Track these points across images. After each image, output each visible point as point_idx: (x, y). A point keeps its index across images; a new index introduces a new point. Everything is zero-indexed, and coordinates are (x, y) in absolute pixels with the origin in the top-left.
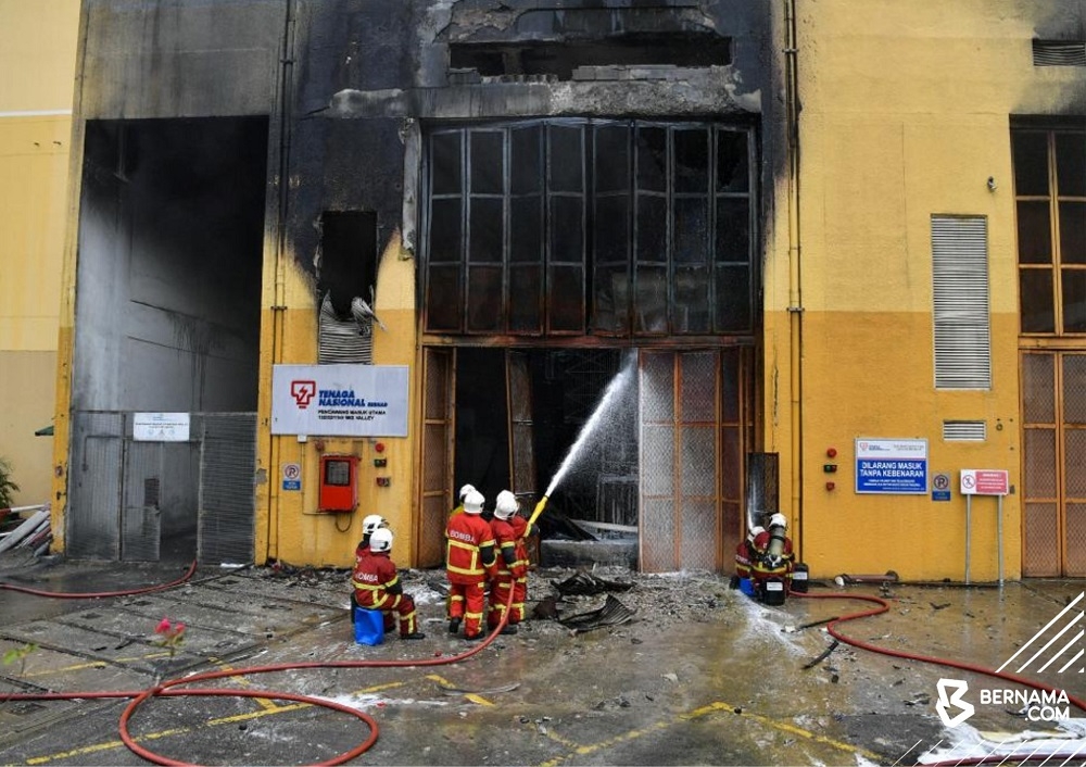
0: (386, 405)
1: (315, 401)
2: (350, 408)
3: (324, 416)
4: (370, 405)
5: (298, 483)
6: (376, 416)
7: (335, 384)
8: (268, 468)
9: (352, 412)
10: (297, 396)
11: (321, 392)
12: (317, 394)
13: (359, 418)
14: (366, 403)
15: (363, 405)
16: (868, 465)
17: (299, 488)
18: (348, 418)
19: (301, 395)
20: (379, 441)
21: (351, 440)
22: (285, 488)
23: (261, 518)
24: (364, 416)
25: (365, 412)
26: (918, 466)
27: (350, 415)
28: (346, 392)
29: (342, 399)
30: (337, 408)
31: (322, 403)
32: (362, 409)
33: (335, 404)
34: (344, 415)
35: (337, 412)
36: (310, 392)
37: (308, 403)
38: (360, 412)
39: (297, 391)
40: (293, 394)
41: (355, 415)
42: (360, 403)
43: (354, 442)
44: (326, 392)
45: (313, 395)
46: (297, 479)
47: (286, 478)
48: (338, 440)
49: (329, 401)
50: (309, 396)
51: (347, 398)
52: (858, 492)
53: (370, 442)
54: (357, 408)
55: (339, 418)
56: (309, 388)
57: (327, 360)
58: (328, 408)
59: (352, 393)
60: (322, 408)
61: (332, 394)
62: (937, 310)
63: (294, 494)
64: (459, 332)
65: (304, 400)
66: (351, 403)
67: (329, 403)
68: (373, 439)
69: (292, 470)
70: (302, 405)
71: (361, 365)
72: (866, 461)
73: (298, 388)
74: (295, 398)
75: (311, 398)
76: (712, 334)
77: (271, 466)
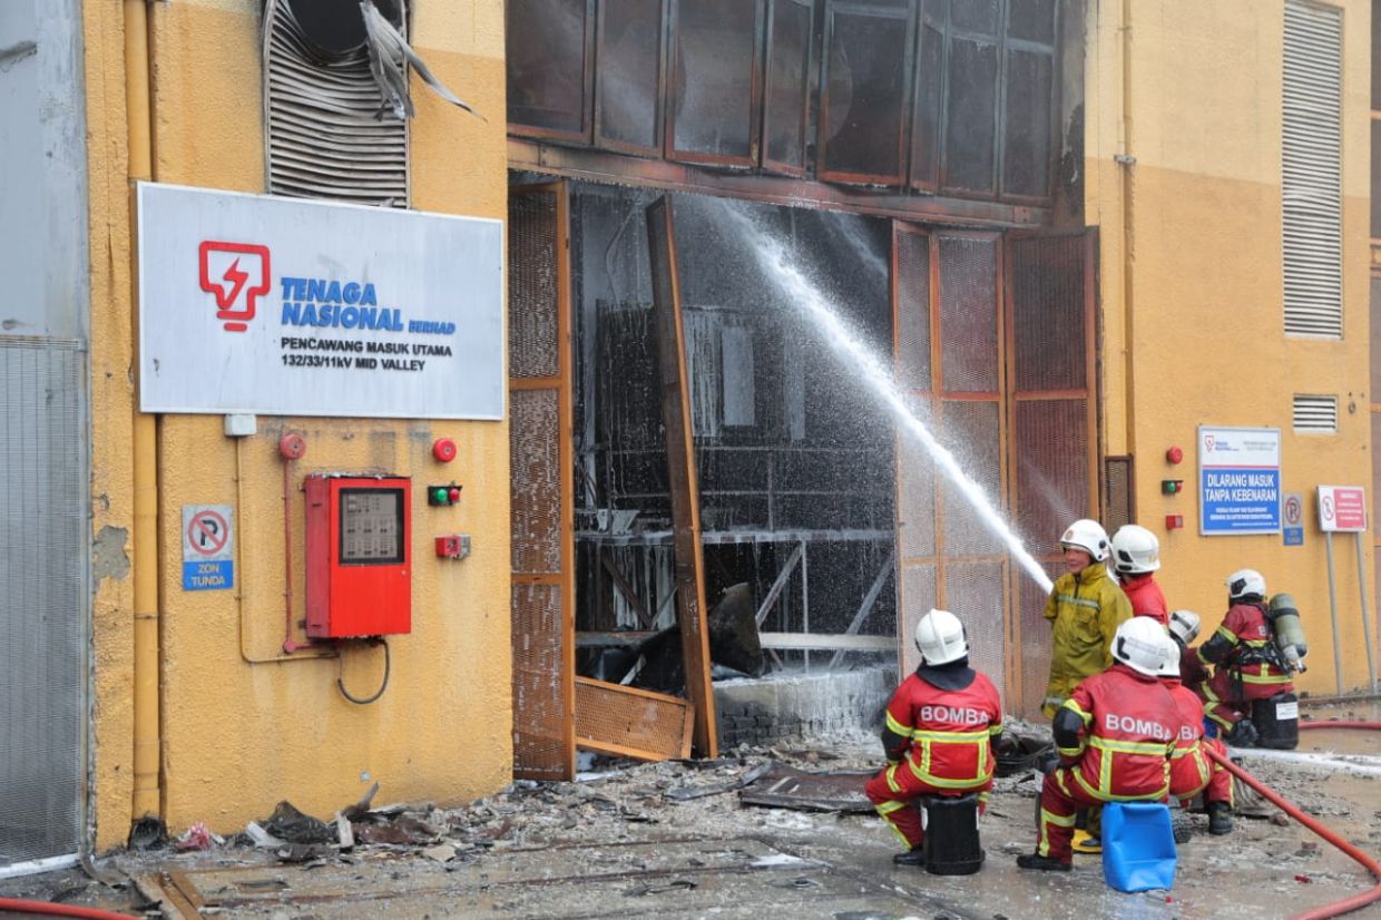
0: (448, 329)
1: (270, 307)
2: (366, 335)
3: (299, 354)
4: (415, 327)
5: (226, 569)
6: (430, 360)
7: (324, 260)
8: (127, 523)
9: (371, 348)
10: (218, 290)
11: (286, 282)
12: (276, 288)
13: (389, 365)
14: (405, 320)
15: (398, 327)
16: (1213, 479)
17: (229, 584)
18: (361, 364)
19: (229, 287)
20: (439, 434)
21: (367, 428)
22: (188, 586)
23: (115, 692)
24: (400, 358)
25: (403, 348)
26: (1270, 479)
27: (365, 355)
28: (353, 286)
29: (344, 306)
30: (331, 333)
31: (290, 315)
32: (397, 338)
33: (325, 320)
34: (353, 355)
35: (330, 345)
36: (255, 280)
37: (250, 313)
38: (390, 348)
39: (215, 276)
40: (205, 285)
41: (379, 356)
42: (390, 321)
43: (374, 436)
44: (299, 283)
45: (264, 289)
46: (225, 553)
47: (190, 554)
48: (330, 428)
49: (310, 310)
50: (253, 293)
51: (355, 302)
52: (1205, 533)
53: (411, 435)
54: (383, 337)
55: (339, 363)
56: (251, 265)
57: (290, 183)
58: (306, 332)
59: (370, 290)
60: (291, 331)
61: (316, 289)
62: (1287, 183)
63: (217, 603)
64: (584, 140)
65: (240, 304)
66: (366, 320)
67: (310, 318)
68: (420, 428)
69: (208, 525)
70: (236, 321)
71: (383, 208)
72: (1213, 472)
73: (219, 264)
74: (212, 297)
75: (259, 300)
76: (997, 199)
77: (135, 518)
